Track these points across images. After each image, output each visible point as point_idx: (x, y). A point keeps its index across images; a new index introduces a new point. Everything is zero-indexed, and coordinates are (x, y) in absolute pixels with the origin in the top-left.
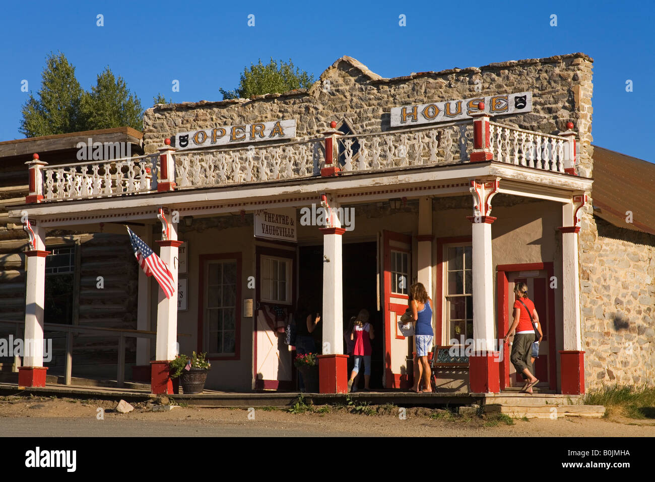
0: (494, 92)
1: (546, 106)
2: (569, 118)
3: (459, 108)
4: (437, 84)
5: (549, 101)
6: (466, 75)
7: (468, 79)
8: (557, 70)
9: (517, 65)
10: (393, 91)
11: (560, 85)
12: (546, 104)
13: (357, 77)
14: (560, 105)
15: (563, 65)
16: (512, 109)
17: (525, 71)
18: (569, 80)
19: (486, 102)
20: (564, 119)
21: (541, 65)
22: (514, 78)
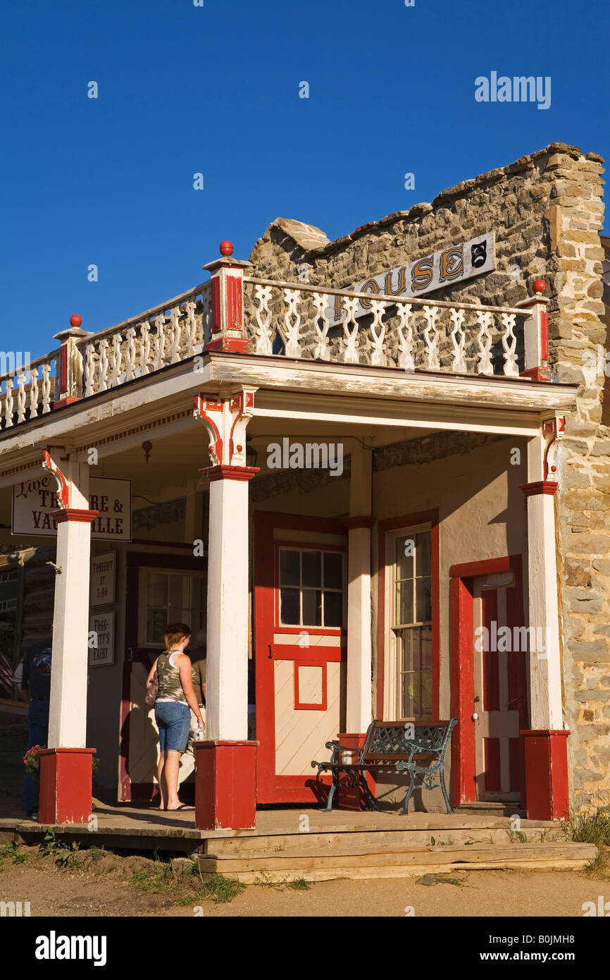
0: (449, 242)
1: (514, 255)
2: (544, 273)
3: (402, 280)
4: (381, 244)
5: (518, 244)
6: (416, 220)
7: (417, 226)
8: (528, 185)
9: (477, 186)
10: (331, 267)
11: (532, 211)
12: (514, 252)
13: (292, 252)
14: (533, 250)
15: (536, 172)
16: (469, 271)
17: (486, 195)
18: (545, 199)
19: (435, 263)
20: (538, 275)
21: (508, 179)
22: (474, 211)
